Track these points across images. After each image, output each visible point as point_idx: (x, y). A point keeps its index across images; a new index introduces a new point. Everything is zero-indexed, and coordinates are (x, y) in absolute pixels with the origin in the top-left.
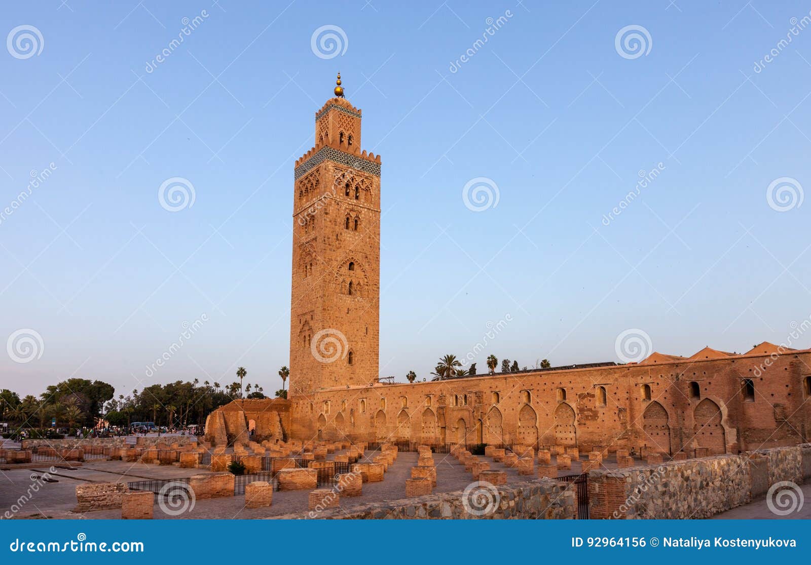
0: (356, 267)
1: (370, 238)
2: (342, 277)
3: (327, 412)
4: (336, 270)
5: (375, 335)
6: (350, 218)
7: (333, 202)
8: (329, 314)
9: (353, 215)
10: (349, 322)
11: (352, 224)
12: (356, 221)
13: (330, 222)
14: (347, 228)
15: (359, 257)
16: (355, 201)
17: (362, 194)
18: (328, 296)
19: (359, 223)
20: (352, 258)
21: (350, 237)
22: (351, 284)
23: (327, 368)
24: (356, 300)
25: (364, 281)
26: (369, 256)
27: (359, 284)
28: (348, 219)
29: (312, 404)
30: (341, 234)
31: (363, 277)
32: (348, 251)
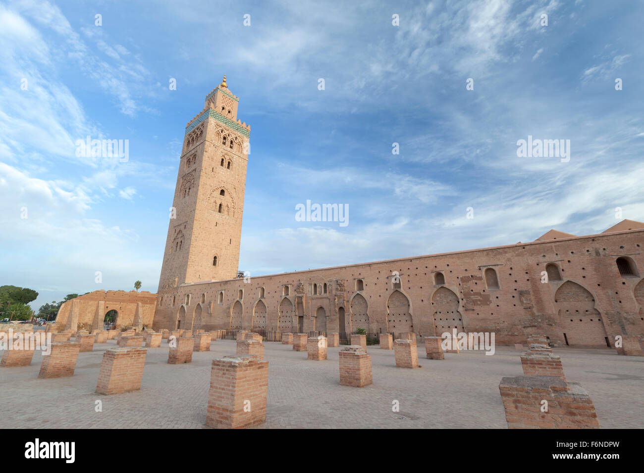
0: (226, 193)
1: (238, 175)
2: (214, 199)
3: (187, 303)
4: (209, 192)
5: (237, 246)
6: (224, 159)
7: (212, 145)
8: (200, 224)
9: (227, 157)
10: (216, 232)
11: (226, 164)
12: (229, 163)
13: (209, 157)
14: (222, 164)
15: (228, 188)
16: (229, 149)
17: (235, 146)
18: (200, 211)
19: (231, 164)
20: (224, 187)
21: (223, 172)
22: (220, 205)
23: (193, 267)
24: (224, 217)
25: (231, 205)
26: (236, 188)
27: (228, 206)
28: (223, 160)
29: (175, 297)
30: (216, 168)
31: (231, 202)
32: (220, 181)
